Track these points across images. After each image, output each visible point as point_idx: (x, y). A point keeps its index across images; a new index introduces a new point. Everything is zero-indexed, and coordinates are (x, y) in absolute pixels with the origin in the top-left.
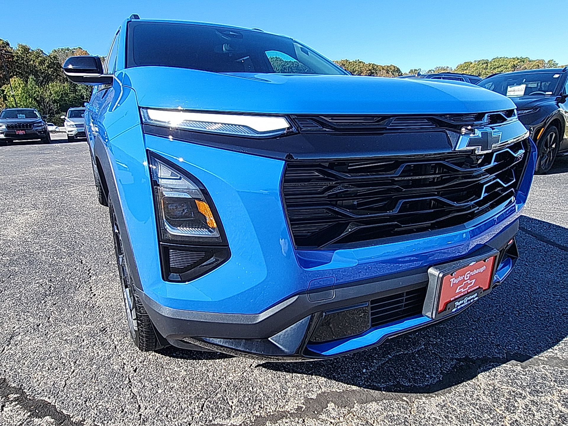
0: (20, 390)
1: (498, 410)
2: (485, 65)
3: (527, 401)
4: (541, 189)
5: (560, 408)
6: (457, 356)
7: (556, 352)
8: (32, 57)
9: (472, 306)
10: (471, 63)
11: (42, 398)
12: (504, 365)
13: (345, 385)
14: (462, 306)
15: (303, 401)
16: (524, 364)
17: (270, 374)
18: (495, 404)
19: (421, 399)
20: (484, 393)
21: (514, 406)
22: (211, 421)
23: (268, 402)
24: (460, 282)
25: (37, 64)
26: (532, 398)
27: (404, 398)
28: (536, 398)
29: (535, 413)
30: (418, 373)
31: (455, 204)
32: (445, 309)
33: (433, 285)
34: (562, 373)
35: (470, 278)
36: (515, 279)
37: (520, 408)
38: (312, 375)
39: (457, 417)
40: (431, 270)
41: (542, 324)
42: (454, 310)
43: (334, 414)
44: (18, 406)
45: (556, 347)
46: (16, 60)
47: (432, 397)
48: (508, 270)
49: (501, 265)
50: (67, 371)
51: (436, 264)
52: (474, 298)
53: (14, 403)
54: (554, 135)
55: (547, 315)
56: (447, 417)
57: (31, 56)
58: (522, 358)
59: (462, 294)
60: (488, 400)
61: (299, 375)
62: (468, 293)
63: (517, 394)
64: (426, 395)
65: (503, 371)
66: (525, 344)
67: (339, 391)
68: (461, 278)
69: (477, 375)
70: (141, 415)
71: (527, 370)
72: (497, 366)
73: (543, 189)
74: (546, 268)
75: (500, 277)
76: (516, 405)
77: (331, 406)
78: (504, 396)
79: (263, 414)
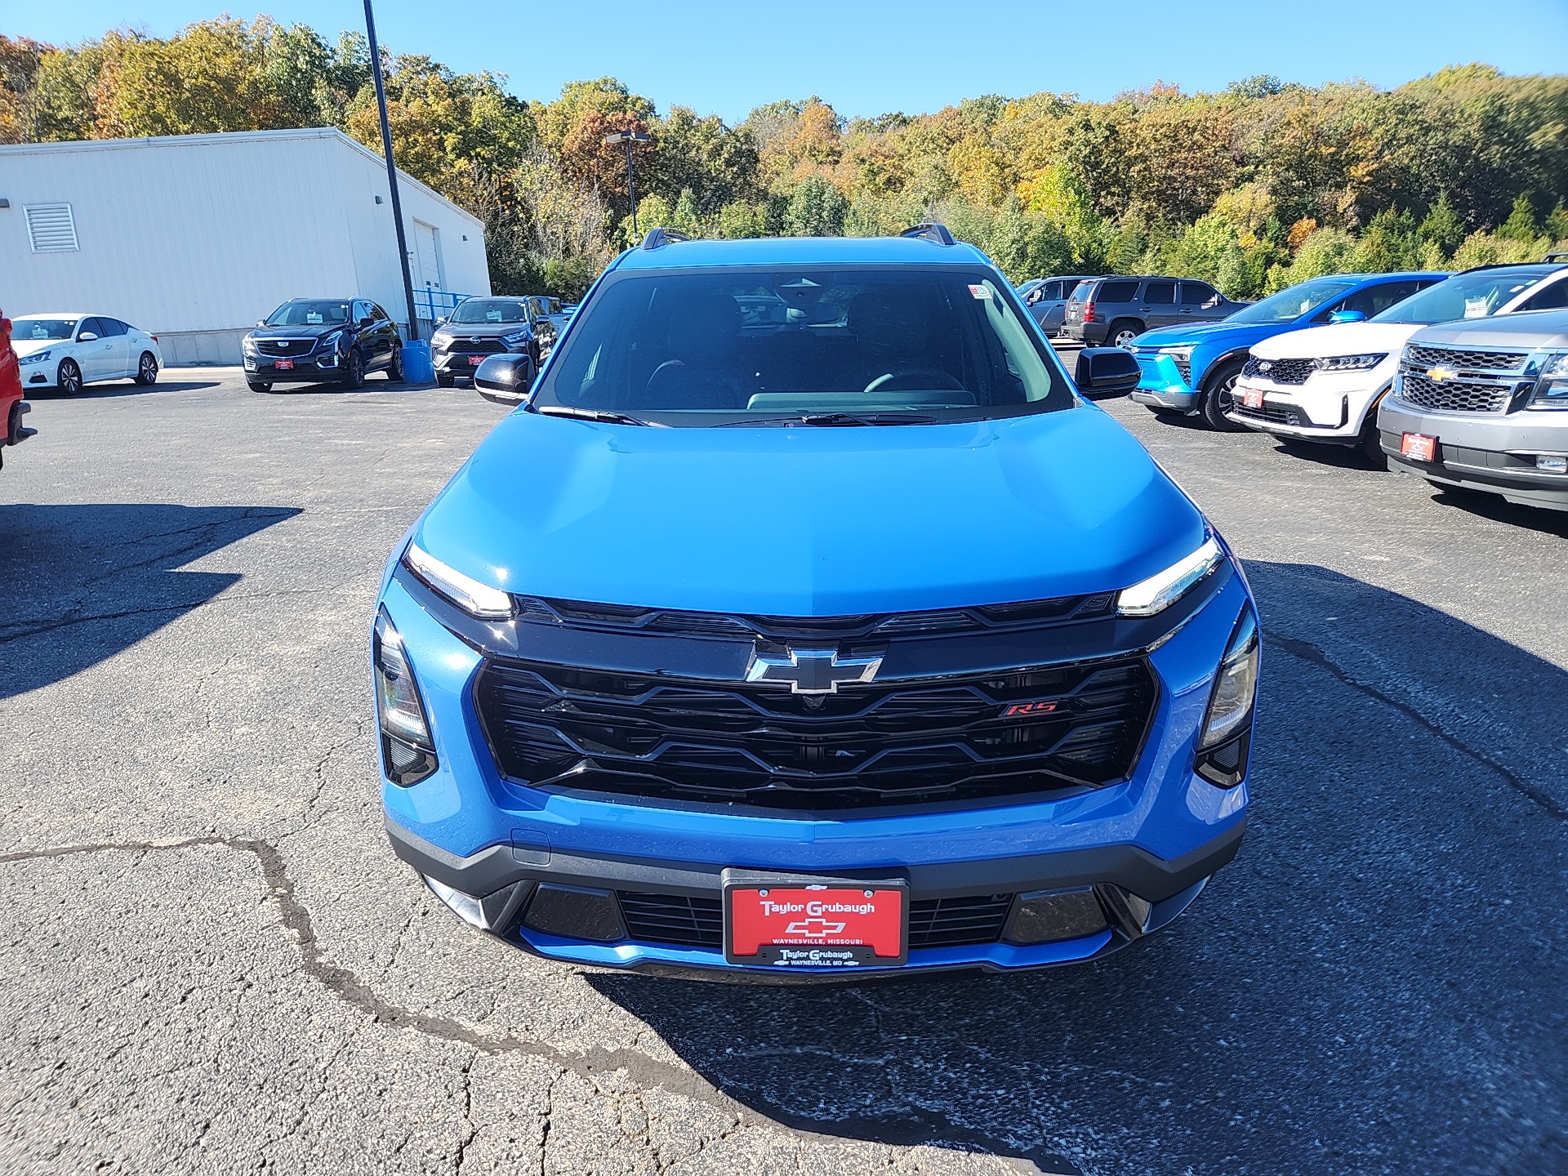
0: (290, 887)
8: (696, 139)
11: (304, 906)
14: (807, 963)
15: (589, 1047)
22: (453, 1015)
23: (542, 1026)
25: (705, 157)
32: (754, 954)
40: (725, 873)
44: (278, 904)
46: (663, 150)
50: (350, 883)
52: (842, 959)
53: (276, 899)
57: (695, 136)
59: (808, 942)
62: (827, 944)
67: (655, 1058)
68: (791, 907)
70: (386, 971)
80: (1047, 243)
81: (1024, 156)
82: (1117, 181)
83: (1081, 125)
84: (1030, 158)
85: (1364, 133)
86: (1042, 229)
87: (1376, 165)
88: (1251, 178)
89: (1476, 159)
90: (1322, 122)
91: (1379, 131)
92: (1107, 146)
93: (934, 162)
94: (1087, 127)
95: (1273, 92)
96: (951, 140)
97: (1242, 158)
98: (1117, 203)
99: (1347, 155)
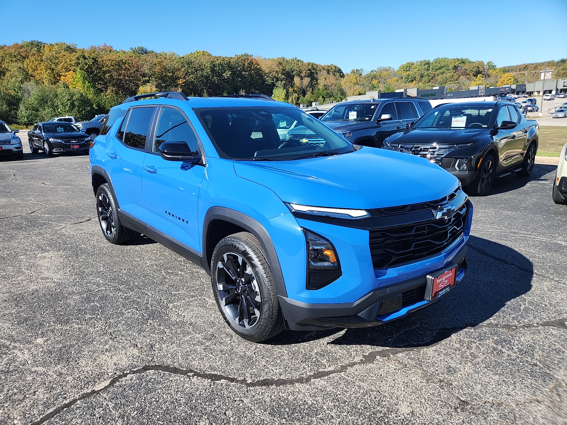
1: (463, 349)
2: (426, 66)
3: (477, 344)
4: (482, 211)
5: (493, 345)
6: (439, 328)
7: (491, 320)
9: (447, 294)
10: (413, 64)
12: (465, 329)
13: (382, 348)
14: (443, 294)
15: (362, 357)
16: (475, 328)
17: (338, 347)
18: (462, 347)
19: (424, 349)
20: (455, 343)
21: (471, 347)
23: (343, 359)
24: (441, 282)
26: (479, 342)
27: (415, 350)
28: (481, 342)
29: (481, 348)
30: (420, 338)
31: (437, 243)
32: (435, 296)
33: (429, 283)
34: (494, 330)
35: (445, 280)
36: (467, 282)
37: (474, 347)
38: (362, 345)
39: (444, 354)
40: (428, 276)
41: (484, 307)
42: (439, 296)
43: (381, 360)
45: (491, 318)
47: (429, 347)
48: (462, 275)
49: (459, 273)
51: (430, 273)
52: (447, 290)
53: (195, 377)
54: (491, 162)
55: (486, 302)
56: (439, 355)
58: (473, 325)
59: (442, 288)
60: (458, 346)
61: (354, 346)
62: (445, 287)
63: (472, 341)
64: (426, 347)
65: (464, 332)
66: (475, 319)
67: (379, 350)
68: (441, 280)
69: (451, 335)
71: (476, 330)
72: (461, 330)
73: (484, 211)
74: (486, 273)
75: (459, 279)
76: (472, 346)
77: (378, 357)
78: (465, 343)
79: (344, 364)
80: (82, 101)
81: (60, 66)
82: (101, 79)
83: (82, 57)
84: (63, 67)
85: (179, 70)
86: (79, 95)
87: (185, 80)
88: (148, 82)
89: (211, 80)
90: (166, 65)
91: (183, 69)
92: (94, 66)
93: (19, 66)
94: (85, 58)
95: (146, 53)
96: (24, 57)
97: (144, 75)
98: (103, 87)
99: (175, 76)
